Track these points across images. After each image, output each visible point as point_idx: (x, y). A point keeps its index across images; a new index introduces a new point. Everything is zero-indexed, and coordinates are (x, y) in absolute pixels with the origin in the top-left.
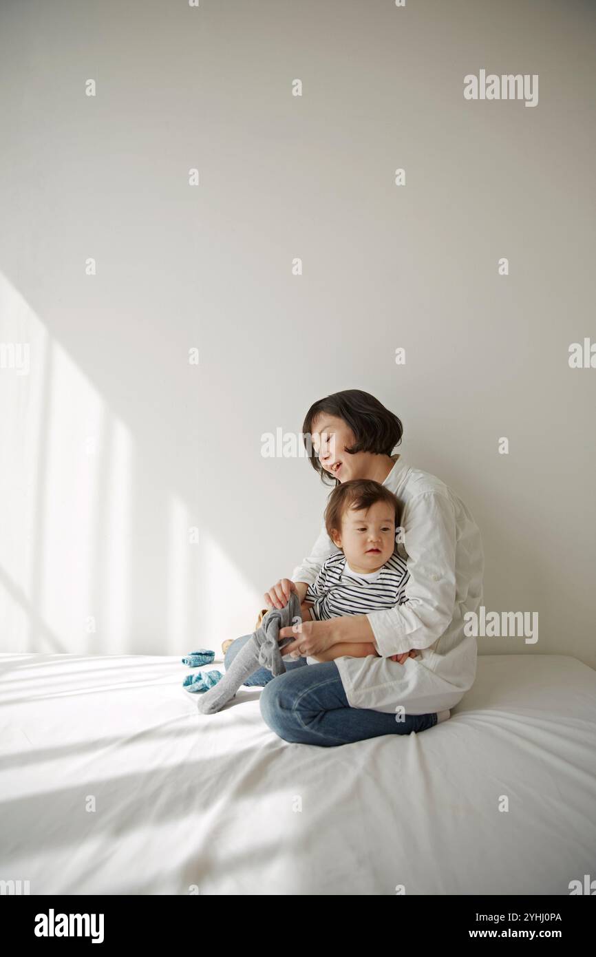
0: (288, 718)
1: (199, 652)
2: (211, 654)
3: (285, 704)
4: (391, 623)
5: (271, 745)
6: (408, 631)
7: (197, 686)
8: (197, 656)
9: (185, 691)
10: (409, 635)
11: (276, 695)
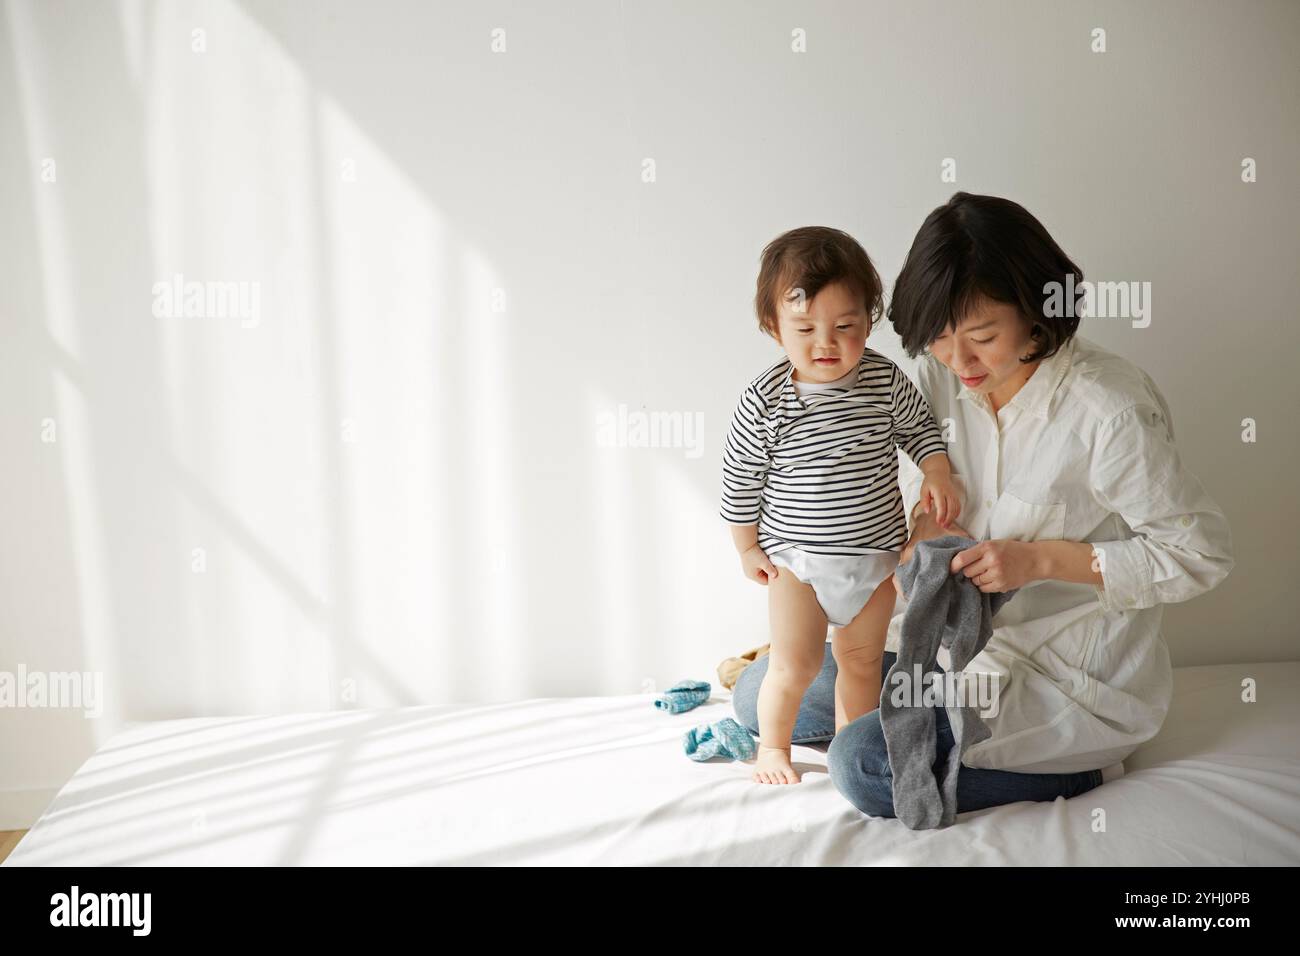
0: (875, 786)
1: (685, 686)
2: (704, 688)
3: (870, 766)
4: (1131, 561)
5: (849, 817)
6: (1159, 577)
7: (709, 748)
8: (682, 694)
9: (689, 760)
10: (1159, 584)
11: (856, 754)
